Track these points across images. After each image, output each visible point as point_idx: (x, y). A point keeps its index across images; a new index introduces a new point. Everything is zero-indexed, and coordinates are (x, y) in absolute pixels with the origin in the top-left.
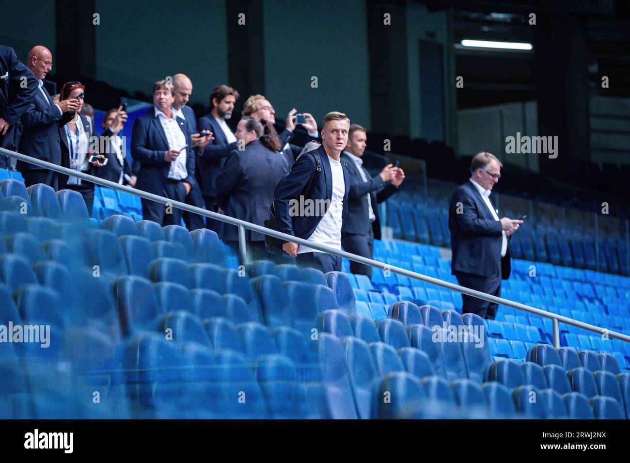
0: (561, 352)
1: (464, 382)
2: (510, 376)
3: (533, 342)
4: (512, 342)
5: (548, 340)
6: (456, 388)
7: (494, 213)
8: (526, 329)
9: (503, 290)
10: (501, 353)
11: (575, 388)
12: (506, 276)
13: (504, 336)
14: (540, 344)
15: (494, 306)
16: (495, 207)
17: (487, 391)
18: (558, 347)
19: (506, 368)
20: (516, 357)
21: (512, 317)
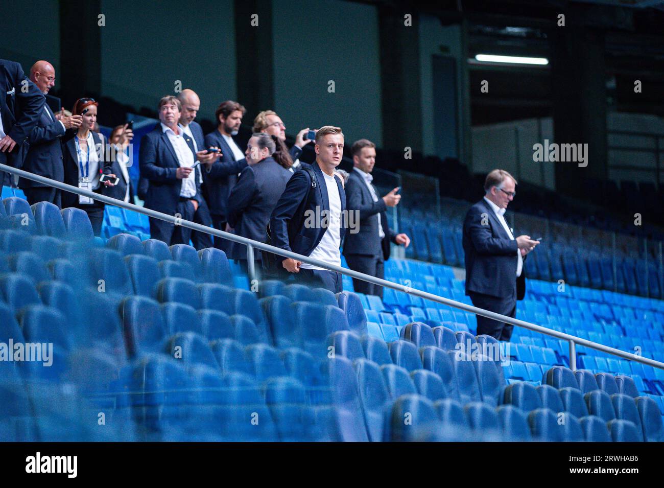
0: (577, 374)
1: (478, 406)
2: (526, 399)
3: (548, 364)
4: (527, 364)
5: (564, 362)
6: (470, 412)
7: (509, 232)
8: (541, 350)
9: (518, 311)
10: (515, 376)
11: (592, 412)
12: (521, 296)
13: (519, 358)
14: (556, 367)
15: (510, 327)
16: (510, 227)
17: (502, 414)
18: (575, 369)
19: (521, 392)
20: (531, 379)
21: (527, 339)
